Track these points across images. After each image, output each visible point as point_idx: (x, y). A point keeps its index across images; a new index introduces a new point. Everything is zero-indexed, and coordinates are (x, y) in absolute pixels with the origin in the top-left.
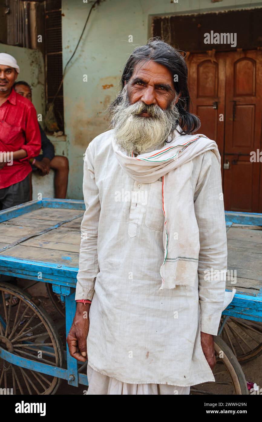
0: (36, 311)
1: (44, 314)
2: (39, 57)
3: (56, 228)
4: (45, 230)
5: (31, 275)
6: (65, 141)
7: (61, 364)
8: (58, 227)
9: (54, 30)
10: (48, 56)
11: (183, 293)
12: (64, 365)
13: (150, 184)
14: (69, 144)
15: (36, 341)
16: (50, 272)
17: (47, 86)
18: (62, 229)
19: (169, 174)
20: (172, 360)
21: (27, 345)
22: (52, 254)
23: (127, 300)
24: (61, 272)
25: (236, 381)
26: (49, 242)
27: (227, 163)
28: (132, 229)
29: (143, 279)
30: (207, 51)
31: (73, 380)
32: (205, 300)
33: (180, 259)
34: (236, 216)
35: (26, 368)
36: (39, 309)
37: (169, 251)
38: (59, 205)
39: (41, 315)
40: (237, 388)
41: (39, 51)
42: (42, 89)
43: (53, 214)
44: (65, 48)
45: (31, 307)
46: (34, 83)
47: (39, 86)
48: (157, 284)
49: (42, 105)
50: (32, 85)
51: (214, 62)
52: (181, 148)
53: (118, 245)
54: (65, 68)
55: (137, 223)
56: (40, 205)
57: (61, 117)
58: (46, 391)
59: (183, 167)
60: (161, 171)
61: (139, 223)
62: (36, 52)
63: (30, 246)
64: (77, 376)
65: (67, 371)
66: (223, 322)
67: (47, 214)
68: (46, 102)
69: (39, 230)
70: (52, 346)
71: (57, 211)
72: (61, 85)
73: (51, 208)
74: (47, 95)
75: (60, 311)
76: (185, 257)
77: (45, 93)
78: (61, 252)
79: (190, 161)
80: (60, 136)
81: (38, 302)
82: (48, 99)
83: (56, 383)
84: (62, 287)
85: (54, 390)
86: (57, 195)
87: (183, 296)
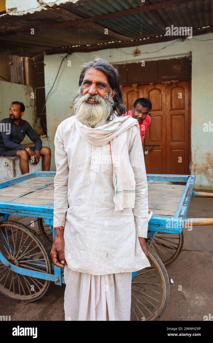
0: (33, 238)
1: (39, 239)
2: (31, 90)
3: (45, 188)
4: (38, 189)
5: (30, 213)
6: (48, 140)
7: (50, 272)
8: (46, 187)
9: (40, 74)
10: (36, 90)
11: (125, 214)
12: (53, 272)
13: (102, 147)
14: (50, 142)
15: (33, 258)
16: (43, 211)
17: (36, 108)
18: (48, 188)
19: (114, 140)
20: (122, 257)
21: (28, 261)
22: (43, 202)
23: (93, 221)
24: (50, 210)
25: (161, 275)
26: (41, 195)
27: (146, 151)
28: (93, 176)
29: (102, 207)
30: (132, 85)
31: (58, 281)
32: (138, 217)
33: (124, 192)
34: (155, 177)
35: (27, 275)
36: (35, 237)
37: (117, 187)
38: (46, 174)
39: (37, 241)
40: (162, 278)
41: (30, 87)
42: (33, 109)
43: (43, 180)
44: (47, 85)
45: (30, 236)
46: (28, 106)
47: (31, 107)
48: (110, 210)
49: (33, 119)
50: (27, 107)
51: (137, 91)
52: (120, 123)
53: (84, 186)
54: (47, 96)
55: (96, 171)
56: (33, 176)
57: (45, 126)
58: (40, 291)
59: (122, 135)
60: (109, 137)
61: (98, 171)
62: (28, 87)
63: (29, 198)
64: (61, 278)
65: (54, 275)
66: (150, 242)
67: (38, 180)
68: (35, 117)
69: (34, 189)
70: (44, 261)
71: (45, 179)
72: (44, 107)
73: (41, 177)
74: (36, 113)
75: (47, 241)
76: (127, 190)
77: (35, 111)
78: (49, 200)
79: (125, 131)
80: (44, 138)
81: (35, 232)
82: (37, 115)
83: (47, 285)
84: (50, 220)
85: (46, 289)
86: (43, 169)
87: (126, 216)
